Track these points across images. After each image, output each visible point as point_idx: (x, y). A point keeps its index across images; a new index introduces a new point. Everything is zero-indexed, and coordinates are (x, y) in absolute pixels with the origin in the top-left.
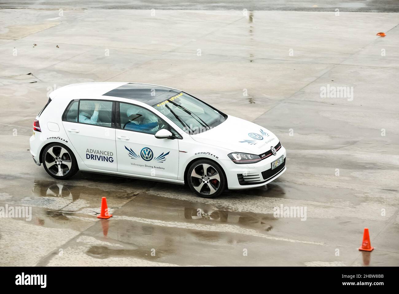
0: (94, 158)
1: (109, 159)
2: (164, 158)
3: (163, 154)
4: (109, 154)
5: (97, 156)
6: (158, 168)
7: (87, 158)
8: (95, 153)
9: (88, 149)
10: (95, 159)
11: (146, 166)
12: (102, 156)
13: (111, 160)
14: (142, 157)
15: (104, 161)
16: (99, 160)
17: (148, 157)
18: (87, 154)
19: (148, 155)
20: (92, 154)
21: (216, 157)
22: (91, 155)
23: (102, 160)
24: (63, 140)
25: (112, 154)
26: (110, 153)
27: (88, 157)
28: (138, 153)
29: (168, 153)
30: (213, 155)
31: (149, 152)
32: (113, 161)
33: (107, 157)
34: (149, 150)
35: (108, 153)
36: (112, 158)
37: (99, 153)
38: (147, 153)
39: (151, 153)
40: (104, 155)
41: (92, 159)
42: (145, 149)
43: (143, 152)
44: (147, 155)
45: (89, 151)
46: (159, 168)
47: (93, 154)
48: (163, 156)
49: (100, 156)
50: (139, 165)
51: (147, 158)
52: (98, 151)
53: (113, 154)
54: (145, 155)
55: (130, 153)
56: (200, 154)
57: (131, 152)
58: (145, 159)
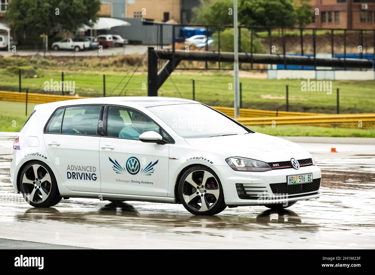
0: (76, 176)
1: (92, 177)
2: (152, 169)
3: (151, 163)
4: (91, 170)
5: (79, 173)
6: (145, 183)
7: (68, 178)
8: (76, 170)
9: (69, 166)
10: (76, 178)
11: (132, 181)
12: (84, 173)
13: (95, 177)
14: (128, 169)
15: (87, 179)
16: (81, 179)
17: (134, 168)
18: (68, 172)
19: (135, 166)
20: (73, 171)
21: (210, 161)
22: (73, 173)
23: (85, 179)
24: (41, 156)
25: (94, 170)
26: (92, 168)
27: (69, 176)
28: (123, 165)
29: (156, 163)
30: (206, 160)
31: (136, 162)
32: (96, 178)
33: (90, 174)
34: (135, 160)
35: (91, 168)
36: (95, 175)
37: (81, 169)
38: (133, 164)
39: (137, 163)
40: (86, 172)
41: (73, 178)
42: (131, 159)
43: (128, 163)
44: (133, 167)
45: (70, 169)
46: (148, 183)
47: (75, 171)
48: (151, 166)
49: (82, 173)
50: (125, 181)
51: (133, 171)
52: (80, 166)
53: (95, 168)
54: (131, 166)
55: (114, 166)
56: (192, 159)
57: (116, 164)
58: (131, 172)
